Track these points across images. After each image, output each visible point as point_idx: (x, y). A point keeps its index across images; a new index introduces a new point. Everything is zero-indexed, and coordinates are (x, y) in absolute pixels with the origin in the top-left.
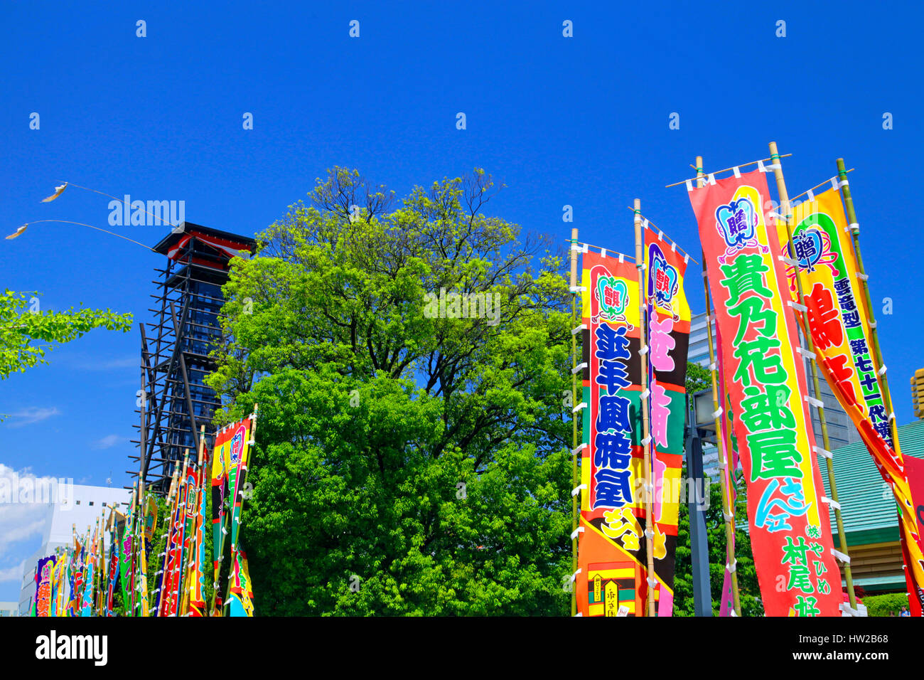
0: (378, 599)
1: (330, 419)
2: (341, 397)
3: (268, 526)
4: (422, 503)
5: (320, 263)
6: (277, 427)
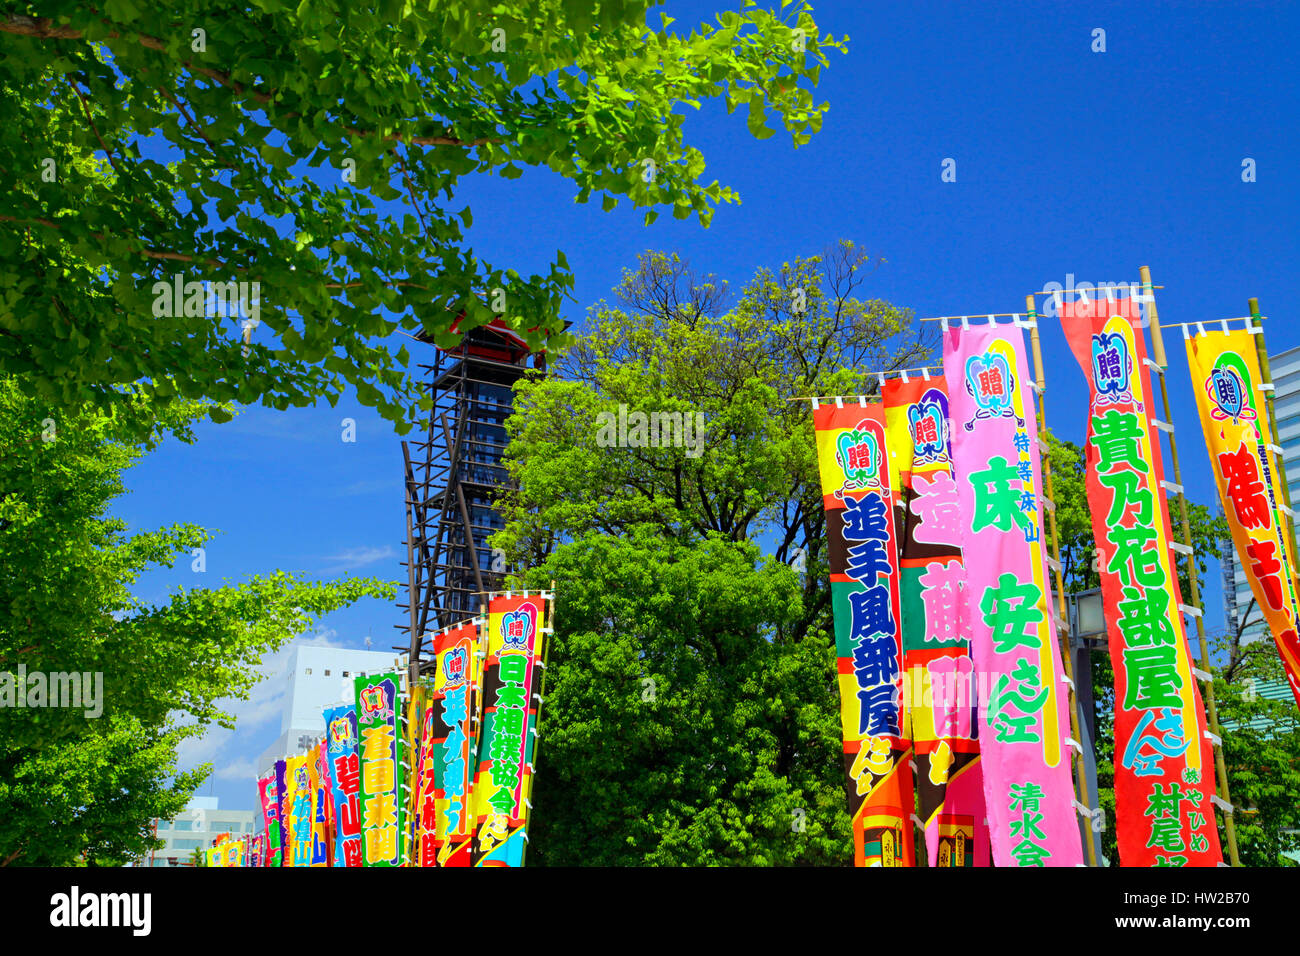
0: (717, 835)
1: (647, 600)
2: (660, 571)
3: (572, 740)
4: (773, 707)
5: (629, 391)
6: (579, 611)
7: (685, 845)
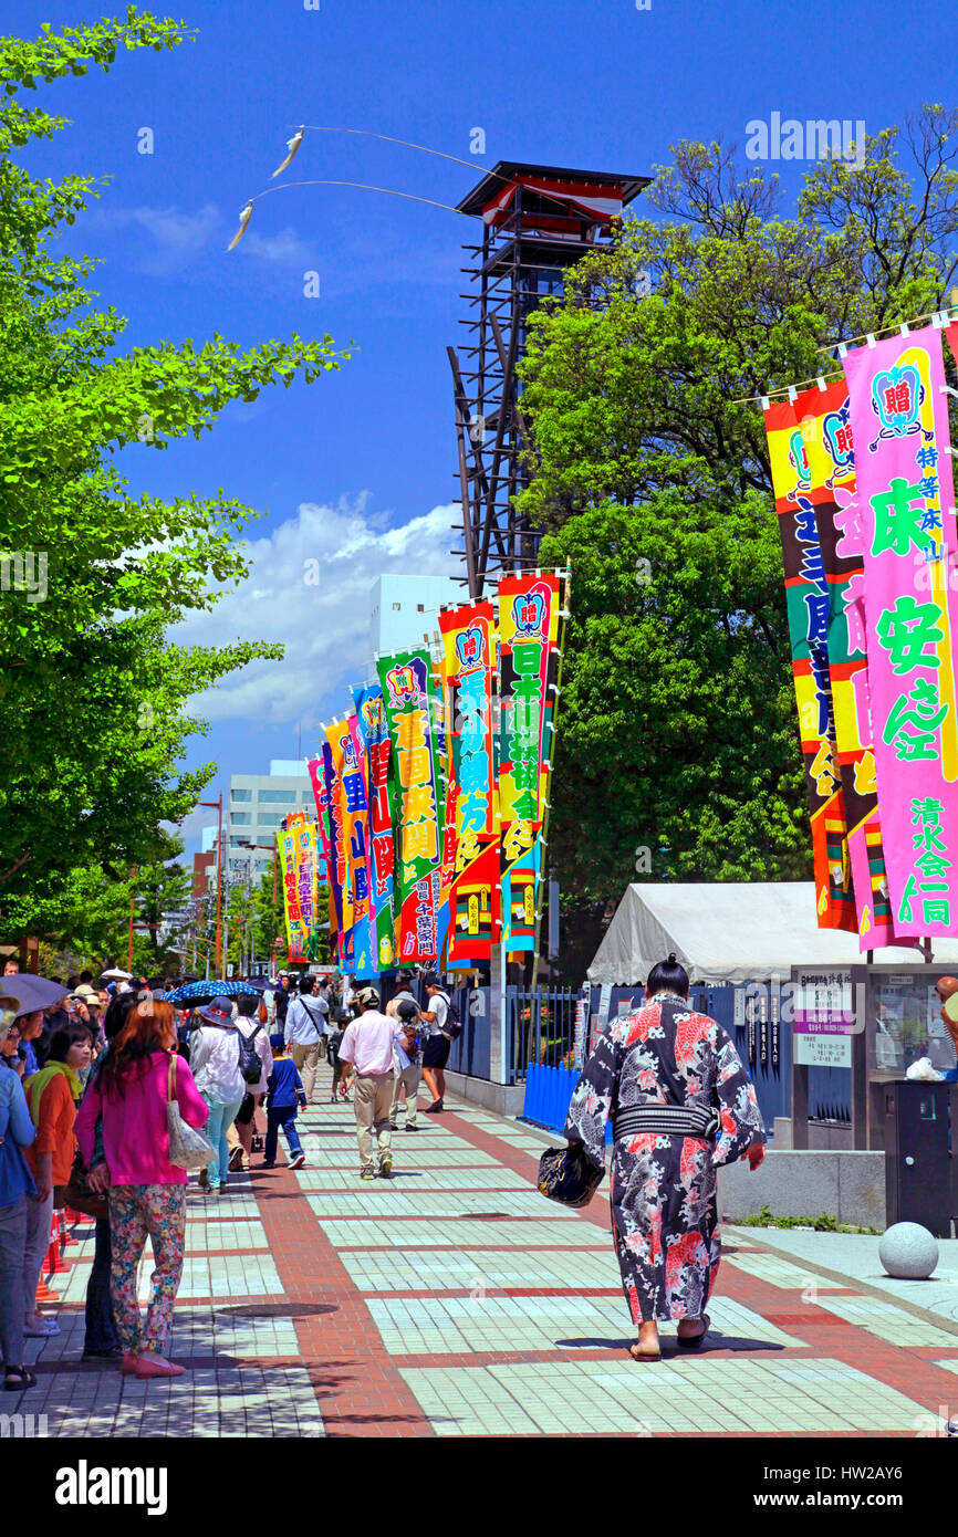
0: (762, 831)
1: (671, 577)
2: (686, 542)
6: (597, 592)
7: (726, 842)
